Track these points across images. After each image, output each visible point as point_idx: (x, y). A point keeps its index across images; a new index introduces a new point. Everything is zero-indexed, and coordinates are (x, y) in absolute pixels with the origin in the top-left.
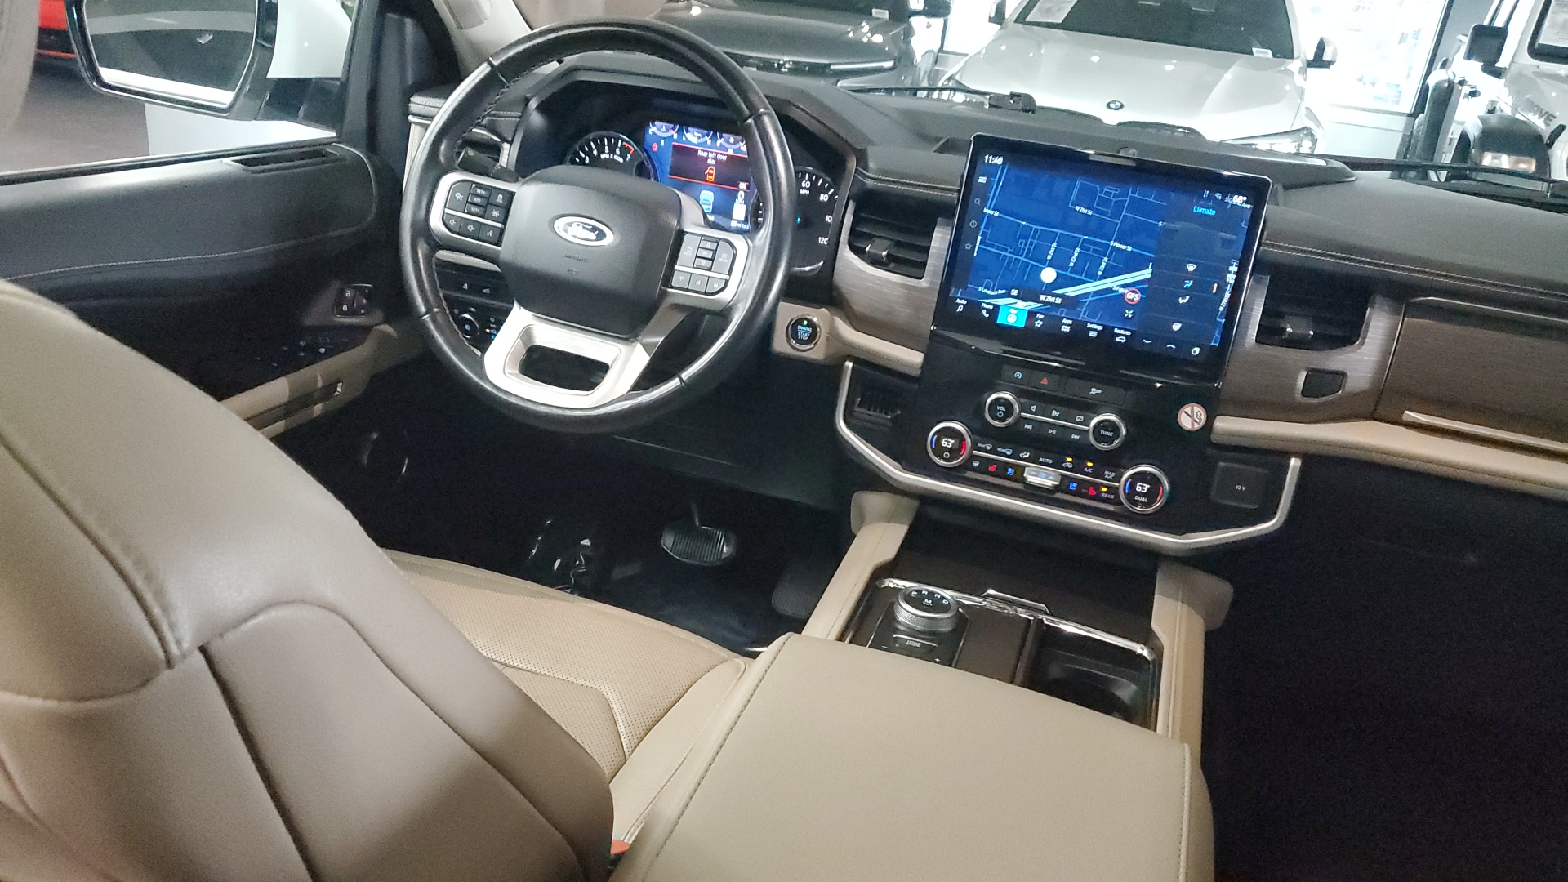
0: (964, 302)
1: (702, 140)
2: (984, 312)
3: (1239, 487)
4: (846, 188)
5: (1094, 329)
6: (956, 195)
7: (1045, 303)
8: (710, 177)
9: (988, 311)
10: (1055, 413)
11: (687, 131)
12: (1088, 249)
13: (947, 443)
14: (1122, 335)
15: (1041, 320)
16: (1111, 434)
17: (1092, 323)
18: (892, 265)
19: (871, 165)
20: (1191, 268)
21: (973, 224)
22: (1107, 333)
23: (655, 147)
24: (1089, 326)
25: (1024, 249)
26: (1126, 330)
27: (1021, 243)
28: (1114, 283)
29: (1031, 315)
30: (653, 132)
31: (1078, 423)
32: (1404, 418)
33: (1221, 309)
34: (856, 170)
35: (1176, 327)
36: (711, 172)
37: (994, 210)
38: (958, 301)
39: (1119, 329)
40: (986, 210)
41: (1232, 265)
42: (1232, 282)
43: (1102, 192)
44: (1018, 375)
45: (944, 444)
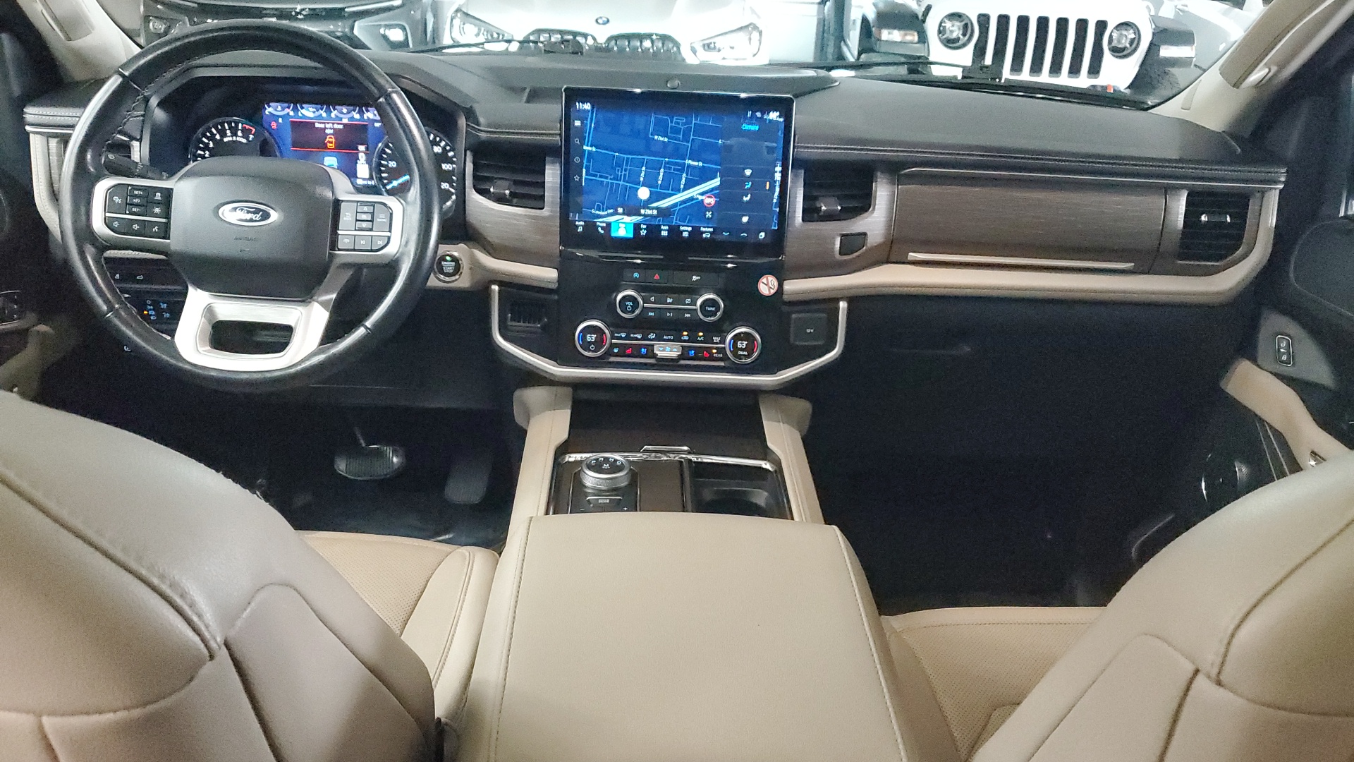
0: (582, 223)
1: (317, 114)
2: (599, 229)
3: (808, 331)
4: (461, 143)
5: (686, 231)
6: (558, 138)
7: (645, 215)
8: (331, 145)
9: (602, 228)
10: (669, 300)
11: (302, 108)
12: (670, 168)
13: (591, 338)
14: (707, 232)
15: (645, 229)
16: (713, 309)
17: (683, 226)
18: (515, 201)
19: (482, 120)
20: (748, 172)
21: (577, 160)
22: (696, 232)
23: (274, 125)
24: (682, 228)
25: (621, 175)
26: (708, 227)
27: (618, 170)
28: (694, 192)
29: (637, 227)
30: (269, 112)
31: (688, 304)
32: (909, 258)
33: (775, 201)
34: (466, 124)
35: (745, 219)
36: (330, 140)
37: (591, 146)
38: (577, 223)
39: (704, 227)
40: (585, 147)
41: (777, 166)
42: (779, 179)
43: (672, 122)
44: (636, 275)
45: (589, 339)
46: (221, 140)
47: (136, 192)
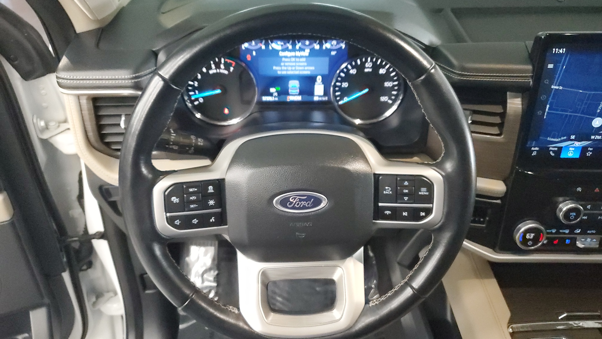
0: (537, 149)
1: (285, 47)
2: (551, 152)
6: (527, 79)
7: (594, 140)
9: (554, 151)
11: (272, 43)
13: (530, 236)
15: (591, 151)
21: (543, 97)
23: (249, 57)
25: (580, 108)
27: (579, 105)
29: (584, 149)
30: (246, 48)
37: (559, 86)
38: (533, 149)
40: (552, 87)
44: (579, 189)
45: (528, 236)
46: (208, 72)
47: (191, 190)
